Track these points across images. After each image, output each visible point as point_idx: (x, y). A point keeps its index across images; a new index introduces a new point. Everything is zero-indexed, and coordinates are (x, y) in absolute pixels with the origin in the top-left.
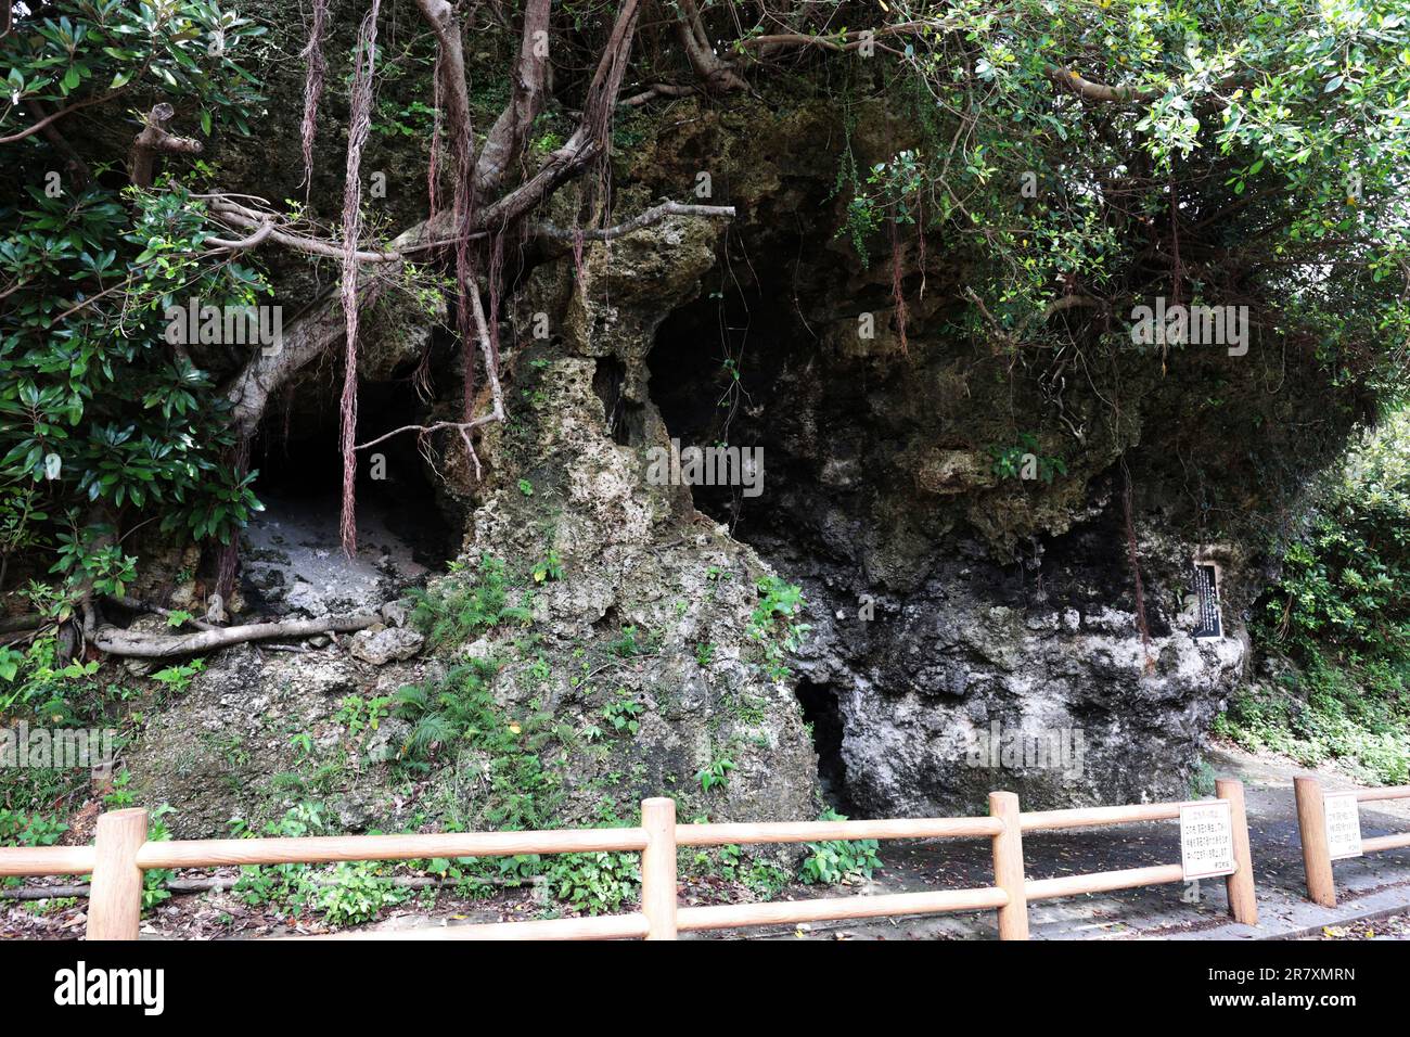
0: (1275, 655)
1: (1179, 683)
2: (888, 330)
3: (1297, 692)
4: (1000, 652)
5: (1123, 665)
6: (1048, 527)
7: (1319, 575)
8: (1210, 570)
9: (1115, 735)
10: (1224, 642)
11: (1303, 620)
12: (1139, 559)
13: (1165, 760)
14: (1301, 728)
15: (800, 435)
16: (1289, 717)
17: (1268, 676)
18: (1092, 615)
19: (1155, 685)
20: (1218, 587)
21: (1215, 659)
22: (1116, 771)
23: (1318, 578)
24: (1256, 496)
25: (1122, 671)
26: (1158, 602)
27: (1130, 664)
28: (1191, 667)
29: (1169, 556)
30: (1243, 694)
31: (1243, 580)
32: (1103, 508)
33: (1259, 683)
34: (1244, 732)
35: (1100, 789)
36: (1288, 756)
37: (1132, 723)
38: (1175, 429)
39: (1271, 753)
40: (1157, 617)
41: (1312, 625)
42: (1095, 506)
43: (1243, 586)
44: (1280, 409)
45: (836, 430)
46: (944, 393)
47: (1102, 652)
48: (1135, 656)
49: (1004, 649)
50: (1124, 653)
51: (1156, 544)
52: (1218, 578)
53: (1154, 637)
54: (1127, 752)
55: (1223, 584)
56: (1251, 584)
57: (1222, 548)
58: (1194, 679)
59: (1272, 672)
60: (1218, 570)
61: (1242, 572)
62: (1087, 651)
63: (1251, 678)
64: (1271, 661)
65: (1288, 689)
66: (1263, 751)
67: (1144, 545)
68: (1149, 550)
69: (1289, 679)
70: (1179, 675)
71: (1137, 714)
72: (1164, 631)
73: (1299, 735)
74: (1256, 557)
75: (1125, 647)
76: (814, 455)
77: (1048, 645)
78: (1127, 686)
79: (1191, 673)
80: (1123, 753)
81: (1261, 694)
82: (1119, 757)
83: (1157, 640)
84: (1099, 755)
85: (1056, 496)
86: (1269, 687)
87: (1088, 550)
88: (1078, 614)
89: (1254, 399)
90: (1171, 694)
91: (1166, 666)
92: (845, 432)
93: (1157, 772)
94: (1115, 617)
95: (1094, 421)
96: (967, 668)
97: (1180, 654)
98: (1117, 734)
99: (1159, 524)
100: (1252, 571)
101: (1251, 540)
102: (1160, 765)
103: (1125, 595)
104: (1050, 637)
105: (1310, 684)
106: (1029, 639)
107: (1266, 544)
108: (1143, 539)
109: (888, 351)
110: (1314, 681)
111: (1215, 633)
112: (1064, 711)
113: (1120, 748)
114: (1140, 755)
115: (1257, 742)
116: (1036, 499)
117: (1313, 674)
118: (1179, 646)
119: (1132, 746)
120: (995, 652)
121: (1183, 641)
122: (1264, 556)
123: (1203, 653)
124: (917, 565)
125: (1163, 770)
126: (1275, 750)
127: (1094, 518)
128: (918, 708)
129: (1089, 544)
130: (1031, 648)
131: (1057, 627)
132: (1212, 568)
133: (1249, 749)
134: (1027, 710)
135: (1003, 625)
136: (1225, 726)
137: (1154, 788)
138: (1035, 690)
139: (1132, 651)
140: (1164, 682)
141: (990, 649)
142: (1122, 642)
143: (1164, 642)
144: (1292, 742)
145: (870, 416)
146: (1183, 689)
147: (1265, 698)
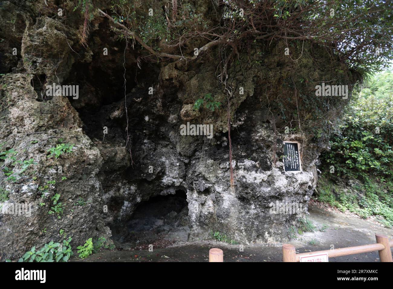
0: (352, 179)
1: (275, 189)
2: (174, 69)
3: (361, 191)
4: (210, 176)
5: (249, 182)
6: (221, 129)
7: (366, 151)
8: (296, 145)
9: (253, 209)
10: (301, 173)
11: (360, 167)
12: (257, 140)
13: (278, 220)
14: (362, 204)
15: (156, 107)
16: (358, 200)
17: (350, 186)
18: (240, 162)
19: (266, 190)
20: (299, 152)
21: (294, 180)
22: (253, 223)
23: (365, 152)
24: (310, 114)
25: (249, 184)
26: (267, 157)
27: (253, 182)
28: (281, 183)
29: (269, 138)
30: (341, 192)
31: (308, 148)
32: (244, 121)
33: (347, 188)
34: (340, 205)
35: (246, 230)
36: (356, 214)
37: (259, 205)
38: (269, 88)
39: (349, 213)
40: (266, 163)
41: (363, 168)
42: (240, 120)
43: (309, 151)
44: (312, 75)
45: (172, 106)
46: (192, 87)
47: (244, 177)
48: (255, 178)
49: (211, 175)
50: (251, 177)
51: (263, 133)
52: (299, 148)
53: (265, 171)
54: (259, 216)
55: (301, 150)
56: (313, 150)
57: (298, 136)
58: (283, 188)
59: (351, 185)
60: (299, 145)
61: (308, 145)
62: (239, 176)
63: (344, 186)
64: (351, 181)
65: (357, 190)
66: (348, 212)
67: (259, 134)
68: (261, 136)
69: (357, 187)
70: (275, 186)
71: (260, 201)
72: (269, 168)
73: (361, 207)
74: (313, 138)
75: (250, 175)
76: (163, 113)
77: (226, 174)
78: (252, 190)
79: (281, 185)
80: (257, 216)
81: (348, 192)
82: (255, 218)
83: (266, 172)
84: (247, 217)
85: (223, 117)
86: (351, 190)
87: (243, 138)
88: (235, 162)
89: (299, 72)
90: (273, 194)
91: (270, 182)
92: (175, 106)
93: (274, 224)
94: (248, 163)
95: (236, 88)
96: (204, 182)
97: (275, 178)
98: (254, 209)
99: (268, 127)
100: (312, 144)
101: (310, 132)
102: (275, 222)
103: (254, 155)
104: (226, 171)
105: (366, 189)
106: (219, 172)
107: (316, 133)
108: (259, 132)
109: (174, 76)
110: (367, 188)
111: (297, 169)
112: (236, 199)
113: (256, 214)
114: (265, 218)
115: (345, 209)
116: (217, 119)
117: (366, 185)
118: (274, 174)
119: (262, 214)
120: (208, 176)
121: (276, 172)
122: (316, 138)
123: (287, 177)
124: (190, 147)
125: (277, 224)
126: (352, 212)
127: (241, 125)
128: (197, 195)
129: (243, 136)
130: (220, 175)
131: (228, 167)
132: (297, 144)
133: (342, 211)
134: (224, 198)
135: (211, 167)
136: (334, 203)
137: (272, 230)
138: (224, 191)
139: (254, 176)
140: (269, 189)
141: (207, 176)
142: (249, 173)
143: (269, 173)
144: (359, 209)
145: (178, 99)
146: (277, 192)
147: (349, 194)
